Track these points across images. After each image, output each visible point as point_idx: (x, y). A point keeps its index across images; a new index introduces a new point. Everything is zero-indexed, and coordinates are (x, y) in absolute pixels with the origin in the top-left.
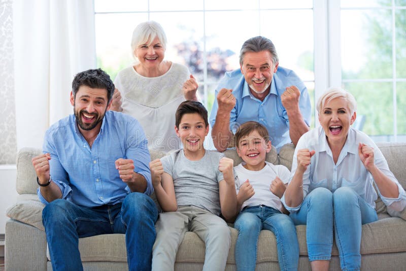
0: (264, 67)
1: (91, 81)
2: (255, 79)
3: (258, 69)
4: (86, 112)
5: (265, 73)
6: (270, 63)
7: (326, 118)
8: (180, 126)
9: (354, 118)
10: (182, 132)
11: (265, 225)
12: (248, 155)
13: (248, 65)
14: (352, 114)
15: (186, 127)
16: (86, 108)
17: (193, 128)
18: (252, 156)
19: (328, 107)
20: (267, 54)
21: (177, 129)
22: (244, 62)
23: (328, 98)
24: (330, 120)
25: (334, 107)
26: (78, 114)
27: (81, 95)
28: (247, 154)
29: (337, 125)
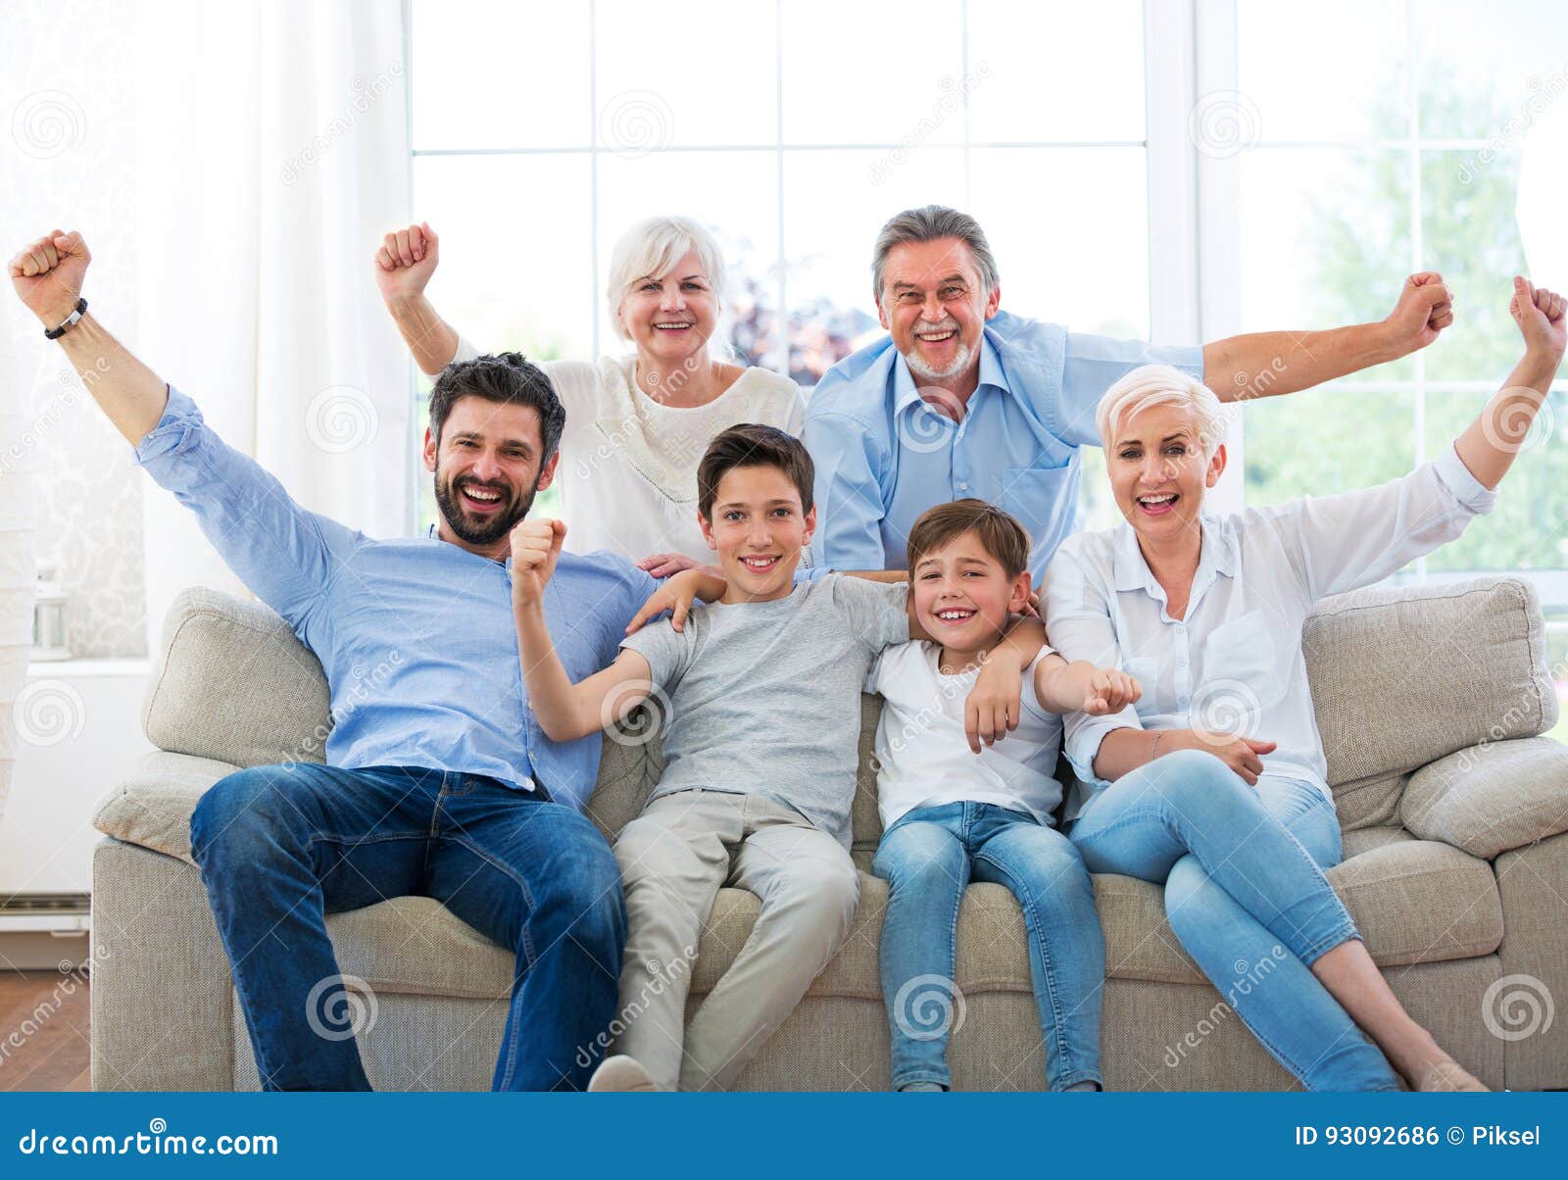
0: (951, 289)
1: (489, 379)
2: (923, 327)
3: (930, 295)
4: (475, 481)
5: (954, 307)
6: (971, 278)
7: (1127, 470)
8: (715, 510)
9: (1219, 463)
10: (724, 531)
11: (982, 865)
12: (938, 615)
13: (898, 285)
14: (1213, 452)
15: (737, 514)
16: (472, 466)
17: (757, 516)
18: (949, 615)
19: (1132, 437)
20: (958, 251)
21: (705, 522)
22: (887, 281)
23: (1130, 406)
24: (1138, 479)
25: (1151, 434)
26: (447, 490)
27: (456, 431)
28: (936, 609)
29: (1162, 494)
